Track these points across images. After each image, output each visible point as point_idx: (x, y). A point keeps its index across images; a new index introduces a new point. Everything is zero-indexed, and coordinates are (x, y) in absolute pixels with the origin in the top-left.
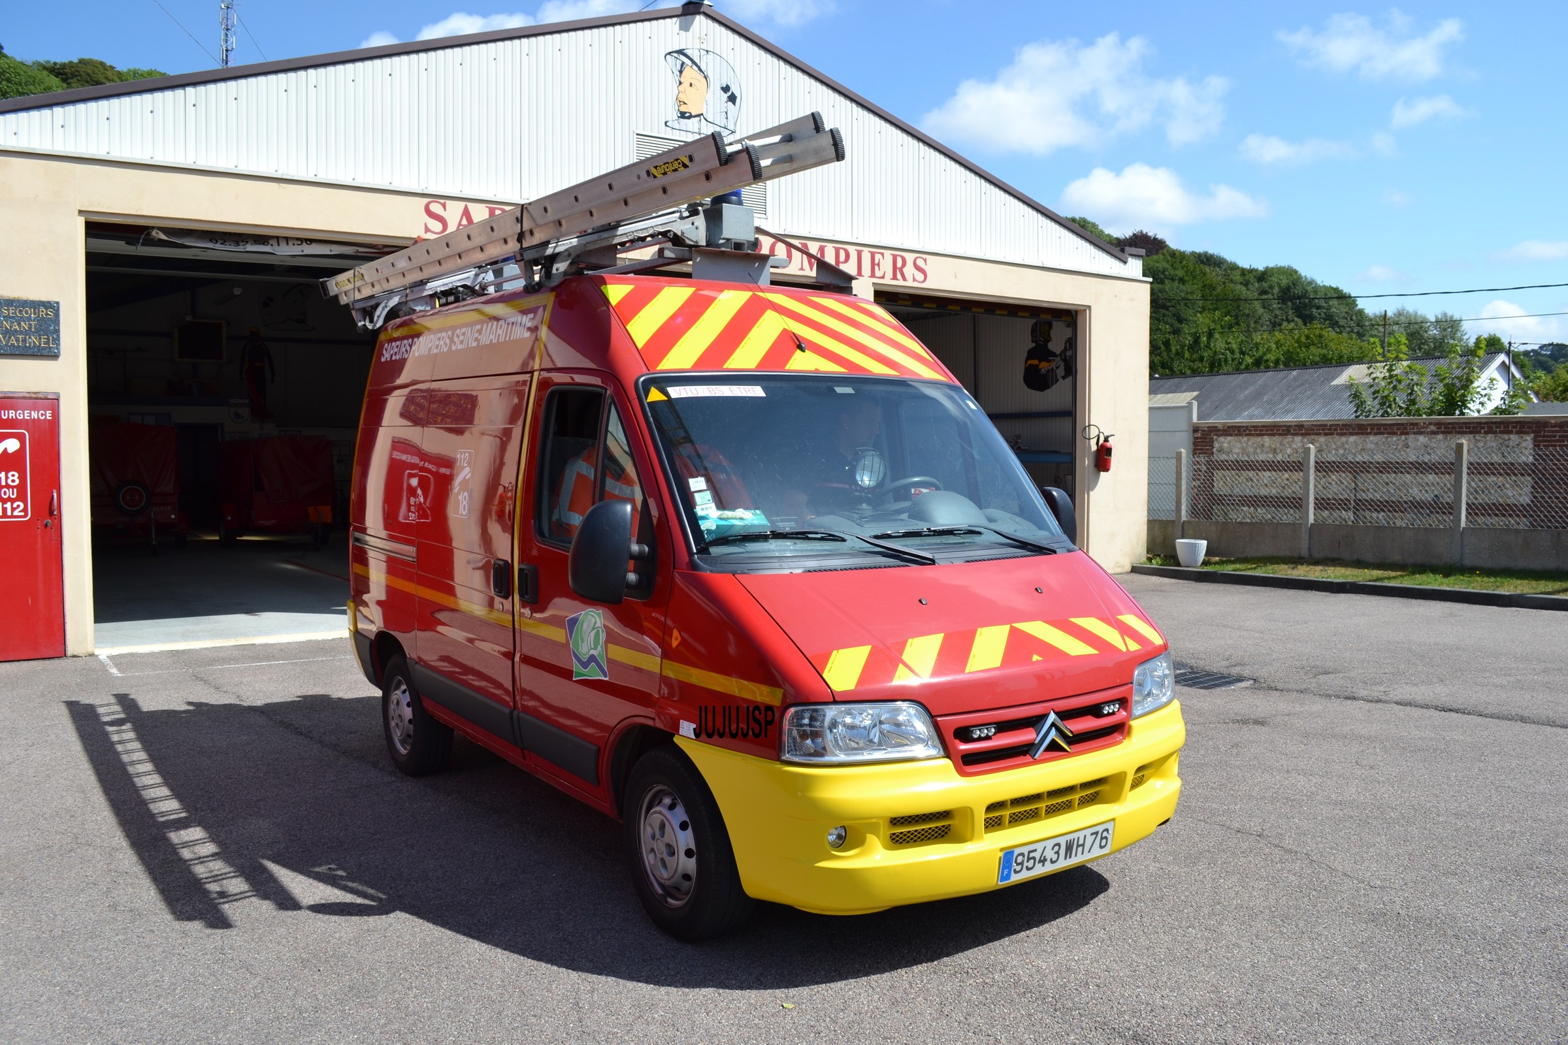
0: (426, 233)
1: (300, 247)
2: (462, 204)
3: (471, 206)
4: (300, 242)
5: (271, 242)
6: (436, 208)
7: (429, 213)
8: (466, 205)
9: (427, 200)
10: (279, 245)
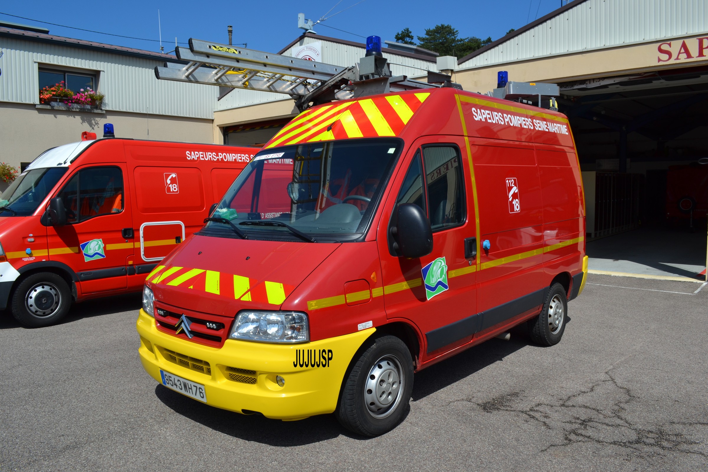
0: (659, 62)
1: (599, 83)
2: (681, 42)
3: (687, 41)
4: (599, 80)
5: (586, 83)
6: (665, 47)
7: (660, 50)
8: (684, 41)
9: (659, 44)
10: (590, 83)
